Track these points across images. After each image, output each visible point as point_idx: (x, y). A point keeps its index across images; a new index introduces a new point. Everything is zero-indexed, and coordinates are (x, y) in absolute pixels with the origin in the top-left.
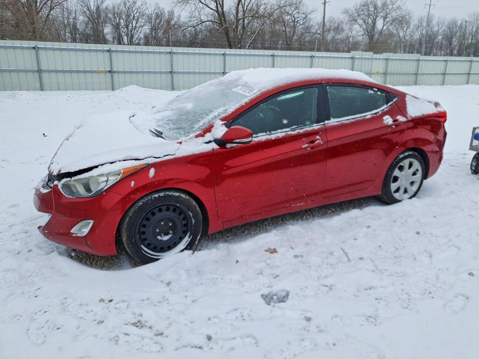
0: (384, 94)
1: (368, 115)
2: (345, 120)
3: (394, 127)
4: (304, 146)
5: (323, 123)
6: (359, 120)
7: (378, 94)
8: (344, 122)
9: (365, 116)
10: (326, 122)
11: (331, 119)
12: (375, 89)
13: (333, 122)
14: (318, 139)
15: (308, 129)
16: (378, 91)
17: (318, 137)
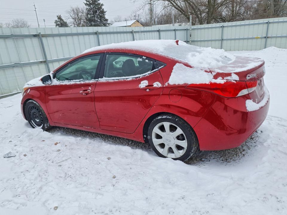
0: (152, 62)
1: (130, 78)
2: (111, 79)
3: (148, 90)
4: (80, 92)
5: (97, 80)
6: (121, 81)
7: (146, 62)
8: (109, 81)
9: (127, 79)
10: (100, 79)
11: (104, 77)
12: (144, 57)
13: (103, 80)
14: (89, 89)
15: (87, 82)
16: (146, 59)
17: (90, 88)
